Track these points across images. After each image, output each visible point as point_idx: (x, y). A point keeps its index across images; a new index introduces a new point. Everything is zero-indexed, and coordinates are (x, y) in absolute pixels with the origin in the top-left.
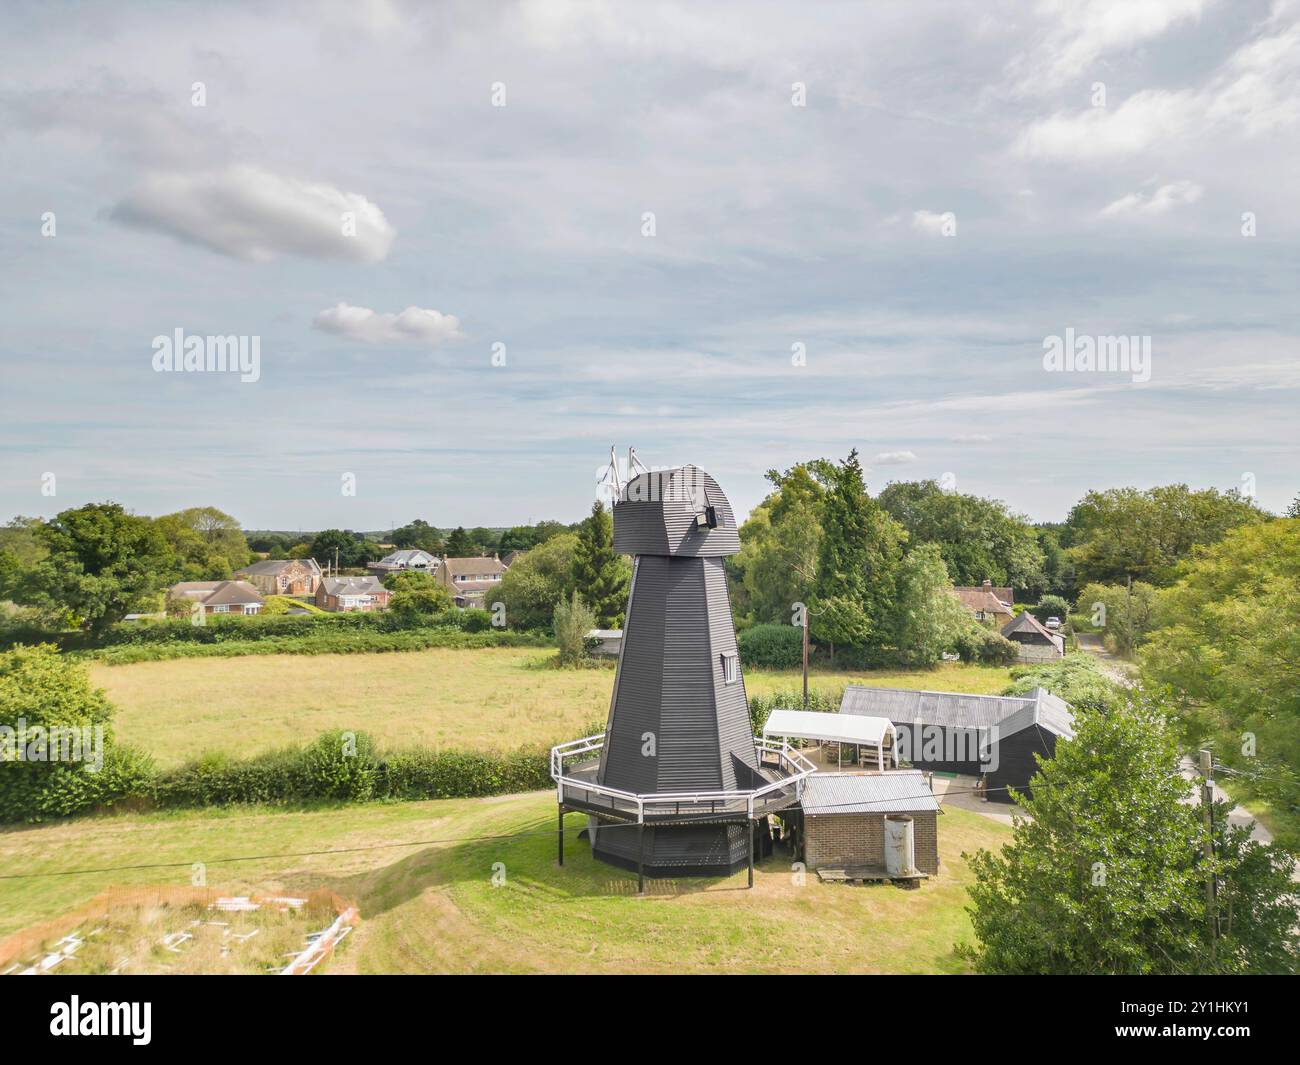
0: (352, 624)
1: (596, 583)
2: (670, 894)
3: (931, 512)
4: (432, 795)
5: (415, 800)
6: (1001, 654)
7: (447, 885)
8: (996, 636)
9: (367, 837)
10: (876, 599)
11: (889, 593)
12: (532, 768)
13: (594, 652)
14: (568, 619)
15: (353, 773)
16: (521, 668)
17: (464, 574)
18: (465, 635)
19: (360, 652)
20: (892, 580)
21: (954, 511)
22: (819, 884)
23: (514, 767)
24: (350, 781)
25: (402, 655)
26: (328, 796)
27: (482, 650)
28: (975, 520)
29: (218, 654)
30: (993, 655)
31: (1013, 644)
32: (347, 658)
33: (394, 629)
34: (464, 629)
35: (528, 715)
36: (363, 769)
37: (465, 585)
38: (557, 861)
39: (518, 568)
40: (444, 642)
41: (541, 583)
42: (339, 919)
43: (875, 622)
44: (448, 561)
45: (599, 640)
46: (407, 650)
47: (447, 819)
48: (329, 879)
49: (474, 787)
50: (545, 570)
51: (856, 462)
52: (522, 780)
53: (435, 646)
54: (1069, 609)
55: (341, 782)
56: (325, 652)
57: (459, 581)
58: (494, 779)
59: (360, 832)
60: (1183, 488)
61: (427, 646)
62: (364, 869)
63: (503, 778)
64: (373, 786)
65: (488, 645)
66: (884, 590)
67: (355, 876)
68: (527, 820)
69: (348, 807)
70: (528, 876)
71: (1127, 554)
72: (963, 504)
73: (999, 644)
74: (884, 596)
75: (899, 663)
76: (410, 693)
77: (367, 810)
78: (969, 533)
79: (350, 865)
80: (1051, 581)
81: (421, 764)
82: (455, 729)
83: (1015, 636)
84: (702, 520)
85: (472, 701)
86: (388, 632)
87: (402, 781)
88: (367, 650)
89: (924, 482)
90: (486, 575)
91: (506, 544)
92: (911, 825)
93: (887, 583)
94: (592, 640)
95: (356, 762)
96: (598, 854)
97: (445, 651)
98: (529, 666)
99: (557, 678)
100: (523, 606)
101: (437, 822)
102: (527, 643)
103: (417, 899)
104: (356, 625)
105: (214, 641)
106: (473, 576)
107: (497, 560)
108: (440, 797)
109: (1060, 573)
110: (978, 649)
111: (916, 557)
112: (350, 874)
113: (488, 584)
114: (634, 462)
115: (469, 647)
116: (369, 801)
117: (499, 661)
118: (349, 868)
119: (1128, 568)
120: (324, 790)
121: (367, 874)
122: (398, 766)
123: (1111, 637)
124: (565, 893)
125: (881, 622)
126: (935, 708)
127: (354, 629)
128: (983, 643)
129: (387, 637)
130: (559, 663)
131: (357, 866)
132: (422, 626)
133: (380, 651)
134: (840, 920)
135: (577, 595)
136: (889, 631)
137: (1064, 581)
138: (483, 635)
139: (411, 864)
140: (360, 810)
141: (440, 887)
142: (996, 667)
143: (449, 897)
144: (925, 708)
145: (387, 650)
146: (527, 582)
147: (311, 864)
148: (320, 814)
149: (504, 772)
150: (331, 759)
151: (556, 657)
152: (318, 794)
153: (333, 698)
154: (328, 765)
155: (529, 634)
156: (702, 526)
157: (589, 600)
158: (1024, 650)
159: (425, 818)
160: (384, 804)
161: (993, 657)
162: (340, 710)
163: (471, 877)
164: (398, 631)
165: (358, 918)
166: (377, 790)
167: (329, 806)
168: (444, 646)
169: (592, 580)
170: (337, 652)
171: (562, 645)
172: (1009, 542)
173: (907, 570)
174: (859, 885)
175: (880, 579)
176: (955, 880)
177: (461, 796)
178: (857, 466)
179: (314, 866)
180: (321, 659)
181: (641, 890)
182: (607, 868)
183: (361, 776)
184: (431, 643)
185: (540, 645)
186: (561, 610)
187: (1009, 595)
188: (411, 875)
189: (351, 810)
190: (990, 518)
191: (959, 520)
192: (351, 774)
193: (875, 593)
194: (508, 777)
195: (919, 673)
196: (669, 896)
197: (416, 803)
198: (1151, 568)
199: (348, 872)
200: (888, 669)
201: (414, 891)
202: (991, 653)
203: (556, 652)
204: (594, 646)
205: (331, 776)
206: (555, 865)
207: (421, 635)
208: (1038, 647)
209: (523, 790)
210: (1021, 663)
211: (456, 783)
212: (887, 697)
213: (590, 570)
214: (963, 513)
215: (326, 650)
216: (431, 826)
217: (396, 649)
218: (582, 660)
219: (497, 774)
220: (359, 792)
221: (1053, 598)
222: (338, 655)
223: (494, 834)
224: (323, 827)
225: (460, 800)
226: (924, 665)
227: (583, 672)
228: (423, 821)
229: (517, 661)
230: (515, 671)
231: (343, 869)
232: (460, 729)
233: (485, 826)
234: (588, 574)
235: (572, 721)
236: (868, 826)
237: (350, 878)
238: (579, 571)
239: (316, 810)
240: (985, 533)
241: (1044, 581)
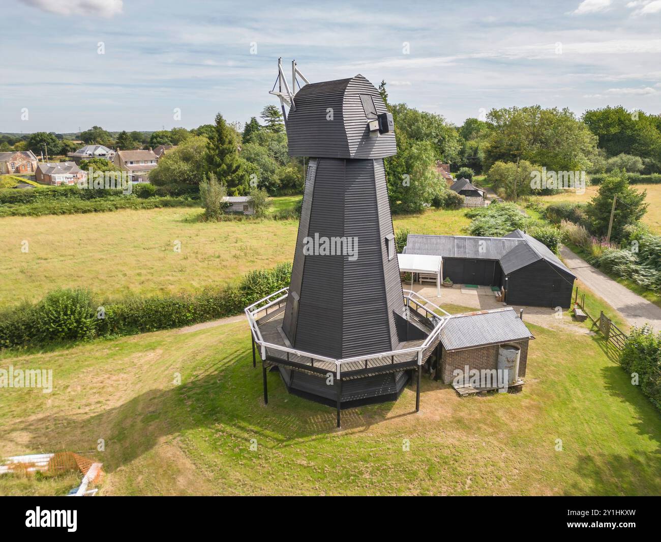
0: (62, 195)
1: (222, 167)
2: (362, 426)
3: (405, 122)
4: (143, 330)
5: (130, 335)
6: (455, 203)
7: (177, 434)
8: (454, 193)
9: (97, 374)
10: (394, 175)
11: (402, 171)
12: (214, 304)
13: (227, 210)
14: (209, 191)
15: (78, 321)
16: (182, 221)
17: (132, 160)
18: (140, 200)
19: (70, 213)
20: (404, 164)
21: (417, 121)
22: (459, 399)
23: (202, 306)
24: (77, 327)
25: (100, 215)
26: (60, 340)
27: (152, 210)
28: (428, 127)
30: (452, 204)
31: (462, 197)
32: (62, 217)
33: (92, 197)
34: (139, 196)
35: (197, 257)
36: (85, 318)
37: (132, 167)
38: (262, 398)
39: (169, 157)
40: (127, 205)
41: (185, 167)
42: (85, 480)
43: (394, 188)
44: (120, 152)
45: (230, 203)
46: (103, 211)
47: (159, 351)
48: (71, 424)
49: (174, 322)
50: (186, 158)
51: (384, 90)
52: (208, 313)
53: (122, 208)
54: (473, 174)
55: (69, 329)
56: (46, 214)
57: (129, 165)
58: (188, 315)
59: (91, 369)
60: (539, 107)
61: (117, 208)
62: (99, 409)
63: (195, 313)
64: (95, 328)
65: (156, 207)
66: (400, 170)
67: (92, 418)
68: (225, 356)
69: (78, 345)
70: (244, 419)
71: (511, 145)
72: (422, 118)
73: (455, 197)
74: (399, 173)
75: (405, 210)
76: (111, 242)
77: (93, 347)
78: (426, 134)
79: (86, 406)
80: (462, 159)
81: (132, 310)
82: (149, 271)
83: (462, 192)
84: (375, 125)
85: (155, 248)
86: (88, 199)
87: (118, 323)
88: (76, 212)
90: (146, 161)
91: (153, 142)
92: (520, 351)
93: (401, 166)
94: (226, 203)
95: (80, 313)
96: (292, 390)
97: (129, 211)
98: (186, 221)
99: (207, 229)
100: (175, 181)
101: (151, 355)
102: (181, 204)
103: (153, 451)
104: (66, 195)
106: (138, 162)
107: (152, 152)
108: (149, 330)
109: (466, 155)
110: (444, 200)
111: (417, 149)
112: (86, 417)
113: (147, 166)
114: (297, 75)
115: (144, 208)
116: (94, 338)
117: (166, 217)
118: (87, 409)
119: (511, 152)
120: (56, 335)
121: (101, 415)
122: (114, 312)
124: (281, 437)
125: (397, 188)
126: (465, 247)
127: (64, 198)
128: (447, 197)
129: (88, 203)
130: (206, 217)
131: (93, 407)
132: (110, 195)
133: (85, 212)
134: (492, 434)
135: (212, 175)
136: (401, 193)
137: (468, 159)
138: (152, 199)
139: (139, 408)
140: (88, 347)
141: (170, 437)
142: (452, 210)
143: (181, 447)
144: (459, 247)
145: (90, 211)
146: (176, 166)
147: (54, 407)
148: (56, 353)
149: (195, 309)
150: (58, 313)
151: (204, 214)
152: (51, 338)
153: (55, 250)
154: (56, 318)
155: (181, 198)
156: (375, 131)
157: (220, 176)
158: (467, 200)
159: (141, 351)
160: (107, 340)
161: (451, 204)
162: (62, 258)
163: (198, 423)
164: (95, 198)
165: (102, 473)
166: (99, 330)
167: (62, 347)
168: (128, 207)
169: (220, 165)
170: (54, 213)
171: (206, 206)
172: (444, 139)
173: (411, 157)
174: (485, 395)
175: (397, 163)
176: (536, 379)
177: (164, 328)
178: (385, 92)
179: (55, 410)
180: (44, 219)
181: (338, 426)
182: (304, 402)
183: (85, 323)
184: (119, 206)
185: (190, 206)
186: (204, 185)
187: (448, 168)
188: (143, 421)
189: (80, 347)
190: (436, 125)
191: (421, 127)
192: (76, 322)
193: (394, 172)
194: (198, 312)
195: (415, 215)
196: (361, 428)
197: (132, 337)
198: (522, 152)
199: (86, 413)
200: (398, 214)
201: (149, 444)
202: (451, 202)
203: (201, 210)
204: (227, 207)
205: (60, 326)
206: (262, 404)
207: (111, 201)
208: (473, 198)
209: (209, 319)
210: (464, 207)
211: (160, 321)
212: (434, 240)
213: (218, 159)
214: (423, 123)
215: (46, 212)
216: (147, 358)
217: (96, 211)
218: (220, 216)
219: (189, 311)
220: (86, 334)
221: (466, 169)
222: (55, 216)
223: (201, 374)
224: (60, 366)
225: (165, 332)
226: (418, 211)
227: (222, 223)
228: (140, 354)
229: (177, 217)
230: (178, 224)
231: (81, 411)
232: (152, 271)
233: (194, 364)
234: (216, 161)
235: (227, 260)
236: (485, 352)
237: (89, 420)
238: (210, 159)
239: (52, 350)
240: (433, 134)
241: (458, 160)
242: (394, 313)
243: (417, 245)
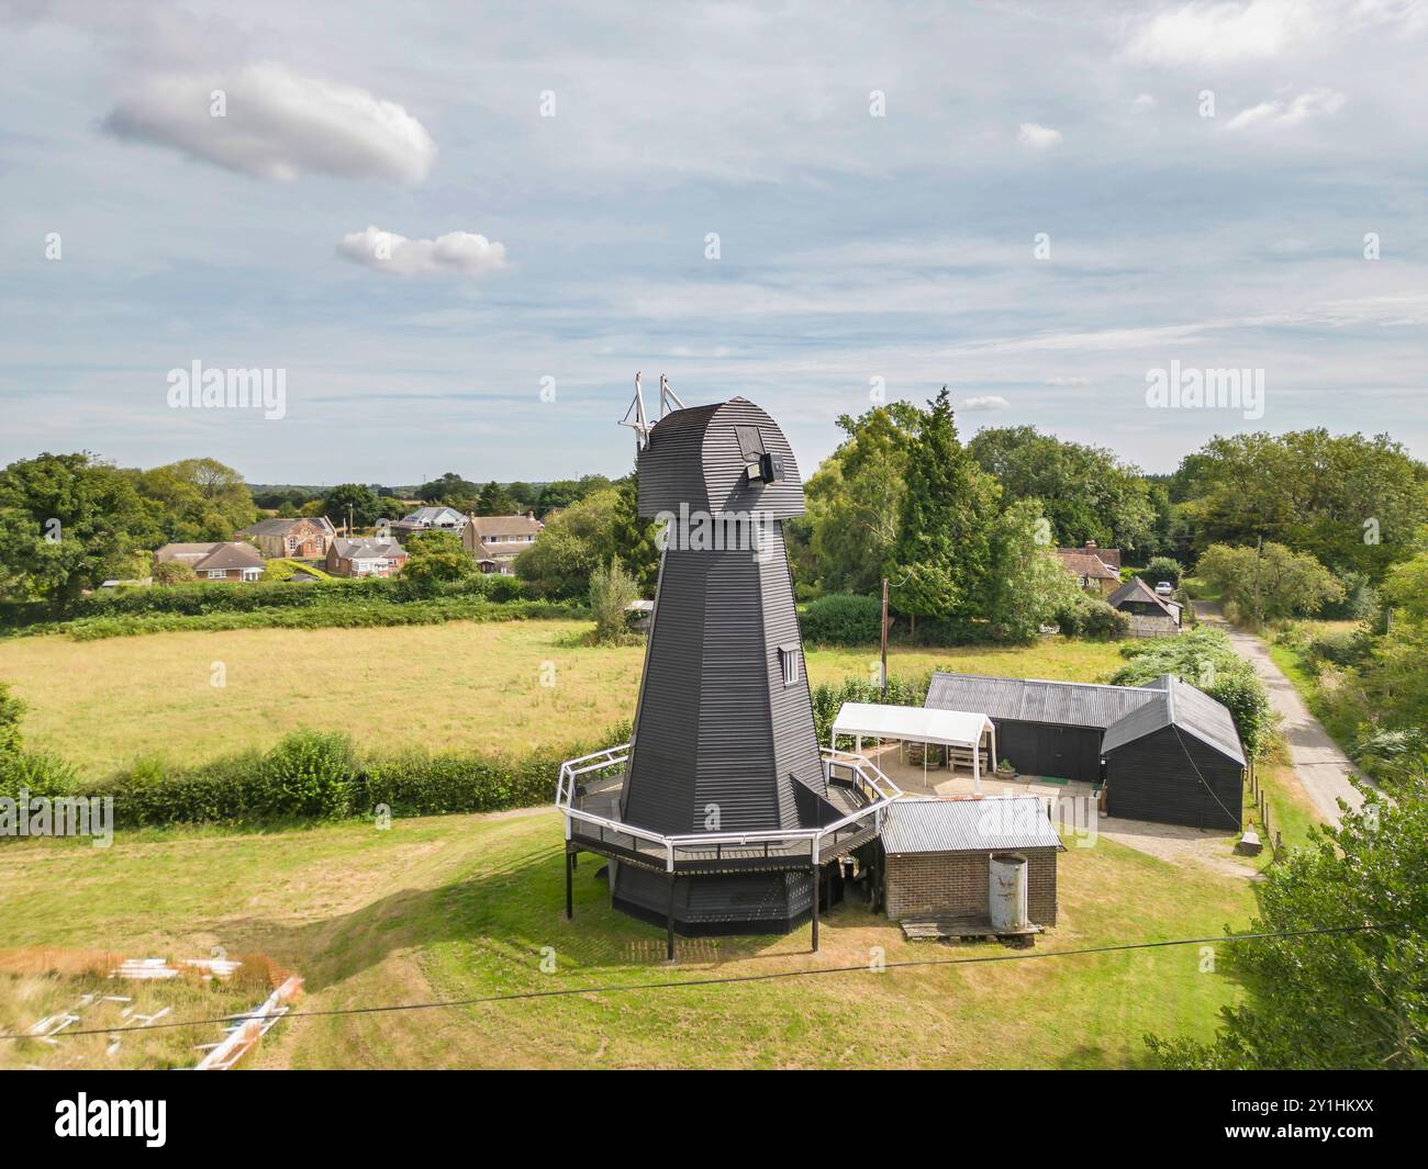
0: (360, 593)
1: (640, 546)
2: (709, 961)
3: (1027, 463)
4: (425, 811)
5: (402, 817)
6: (1109, 627)
7: (420, 947)
8: (1103, 606)
9: (336, 869)
10: (965, 565)
11: (982, 558)
12: (549, 776)
13: (637, 626)
14: (606, 589)
15: (323, 785)
16: (553, 645)
17: (494, 534)
18: (491, 605)
19: (367, 625)
20: (985, 543)
21: (1052, 460)
22: (904, 944)
23: (526, 776)
24: (321, 795)
25: (417, 630)
26: (293, 814)
27: (508, 624)
28: (1077, 472)
29: (204, 628)
30: (1099, 628)
31: (1123, 615)
32: (351, 633)
33: (409, 598)
34: (490, 599)
35: (554, 706)
36: (336, 781)
37: (495, 546)
38: (564, 911)
39: (553, 528)
40: (466, 614)
41: (578, 546)
42: (274, 996)
43: (965, 592)
44: (475, 520)
45: (643, 612)
46: (422, 623)
47: (440, 843)
48: (278, 930)
49: (477, 800)
50: (582, 531)
51: (946, 403)
52: (537, 791)
53: (456, 618)
54: (1182, 572)
55: (309, 798)
56: (327, 626)
57: (489, 543)
58: (502, 790)
59: (328, 861)
60: (1323, 433)
61: (446, 619)
62: (324, 915)
63: (512, 789)
64: (350, 800)
65: (516, 618)
66: (976, 555)
67: (310, 925)
68: (535, 850)
69: (319, 826)
70: (524, 935)
71: (1254, 510)
72: (1064, 454)
73: (1107, 616)
74: (975, 561)
75: (991, 638)
76: (418, 675)
77: (341, 830)
78: (1070, 487)
79: (306, 909)
80: (1161, 540)
81: (409, 773)
82: (464, 722)
83: (1126, 606)
84: (754, 472)
85: (489, 687)
86: (402, 602)
87: (386, 795)
88: (376, 623)
89: (1020, 428)
90: (519, 537)
91: (541, 501)
92: (1024, 867)
93: (979, 547)
94: (635, 612)
95: (328, 772)
96: (618, 903)
97: (466, 624)
98: (561, 643)
99: (592, 657)
100: (558, 572)
101: (426, 848)
102: (562, 614)
103: (378, 967)
104: (365, 594)
105: (200, 613)
106: (505, 538)
107: (532, 519)
108: (434, 812)
109: (1171, 532)
110: (1083, 621)
111: (1015, 515)
112: (304, 923)
113: (522, 545)
114: (667, 397)
115: (494, 619)
116: (345, 818)
117: (528, 636)
118: (306, 914)
119: (1256, 527)
120: (289, 806)
121: (325, 923)
122: (381, 775)
123: (1233, 605)
124: (572, 962)
125: (971, 591)
126: (1042, 702)
127: (362, 599)
128: (1088, 614)
129: (400, 608)
130: (596, 639)
131: (315, 911)
132: (440, 595)
133: (391, 624)
134: (932, 998)
135: (617, 561)
136: (980, 602)
137: (1176, 540)
138: (512, 605)
139: (379, 913)
140: (334, 830)
141: (409, 950)
142: (1103, 642)
143: (420, 965)
144: (1030, 700)
145: (400, 622)
146: (561, 545)
147: (259, 906)
148: (283, 836)
149: (514, 782)
150: (297, 768)
151: (593, 632)
152: (281, 811)
153: (326, 683)
154: (292, 776)
155: (564, 604)
156: (755, 479)
157: (631, 567)
158: (1135, 622)
159: (413, 842)
160: (364, 822)
161: (1099, 630)
162: (333, 697)
163: (457, 934)
164: (413, 600)
165: (300, 991)
166: (357, 805)
167: (295, 826)
168: (465, 618)
169: (636, 543)
170: (341, 625)
171: (599, 617)
172: (1116, 497)
173: (1003, 531)
174: (956, 944)
175: (972, 542)
176: (1078, 933)
177: (460, 811)
178: (947, 408)
179: (260, 911)
180: (322, 634)
181: (670, 957)
182: (630, 921)
183: (334, 788)
184: (450, 614)
185: (577, 618)
186: (597, 578)
187: (1116, 557)
188: (377, 929)
189: (322, 830)
190: (1096, 469)
191: (1059, 471)
192: (320, 786)
193: (965, 558)
194: (519, 787)
195: (1013, 649)
196: (707, 965)
197: (404, 821)
198: (1282, 526)
199: (303, 919)
200: (977, 645)
201: (377, 956)
202: (1098, 626)
203: (591, 626)
204: (637, 619)
205: (296, 790)
206: (563, 918)
207: (440, 606)
208: (1151, 618)
209: (538, 803)
210: (1131, 637)
211: (453, 796)
212: (983, 686)
213: (634, 532)
214: (1064, 464)
215: (328, 623)
216: (418, 852)
217: (410, 622)
218: (622, 636)
219: (505, 785)
220: (333, 808)
221: (1164, 560)
222: (341, 629)
223: (487, 872)
224: (284, 853)
225: (459, 817)
226: (1021, 640)
227: (624, 649)
228: (410, 846)
229: (548, 637)
230: (544, 648)
231: (297, 915)
232: (470, 723)
233: (480, 859)
234: (631, 536)
235: (605, 711)
236: (967, 867)
237: (304, 928)
238: (620, 532)
239: (278, 831)
240: (1088, 487)
241: (1153, 540)
242: (793, 779)
243: (948, 694)
